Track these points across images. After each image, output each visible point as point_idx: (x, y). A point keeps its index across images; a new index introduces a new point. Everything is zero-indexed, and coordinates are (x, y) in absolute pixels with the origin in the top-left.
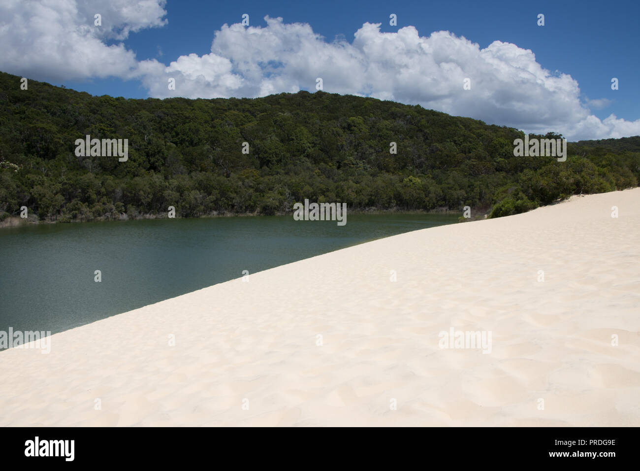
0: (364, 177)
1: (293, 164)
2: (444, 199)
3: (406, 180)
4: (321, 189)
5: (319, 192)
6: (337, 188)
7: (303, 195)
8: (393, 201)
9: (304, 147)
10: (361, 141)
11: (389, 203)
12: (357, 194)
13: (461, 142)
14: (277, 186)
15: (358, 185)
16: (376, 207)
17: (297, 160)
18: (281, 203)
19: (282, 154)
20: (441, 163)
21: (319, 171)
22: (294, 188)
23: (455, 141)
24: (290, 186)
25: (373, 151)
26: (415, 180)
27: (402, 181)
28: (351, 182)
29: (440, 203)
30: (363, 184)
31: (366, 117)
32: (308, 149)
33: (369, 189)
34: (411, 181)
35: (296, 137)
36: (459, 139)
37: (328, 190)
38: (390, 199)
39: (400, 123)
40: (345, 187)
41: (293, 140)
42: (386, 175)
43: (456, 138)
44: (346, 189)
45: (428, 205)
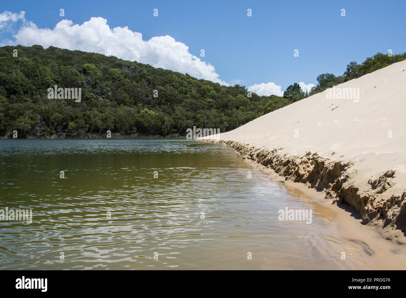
0: (107, 108)
1: (40, 95)
2: (175, 127)
3: (142, 111)
4: (70, 116)
5: (70, 118)
6: (84, 116)
7: (54, 121)
8: (134, 128)
9: (48, 83)
10: (98, 81)
11: (131, 129)
12: (102, 122)
13: (178, 86)
14: (27, 112)
15: (103, 114)
16: (120, 133)
17: (43, 92)
18: (33, 127)
19: (28, 86)
20: (166, 101)
21: (65, 101)
22: (45, 114)
23: (173, 86)
24: (40, 113)
25: (109, 89)
26: (150, 112)
27: (139, 112)
28: (96, 112)
29: (173, 130)
30: (107, 113)
31: (98, 65)
32: (52, 84)
33: (114, 118)
34: (147, 112)
35: (40, 74)
36: (176, 84)
37: (77, 117)
38: (132, 126)
39: (126, 70)
40: (92, 116)
41: (37, 76)
42: (125, 107)
43: (174, 83)
44: (92, 117)
45: (164, 131)
